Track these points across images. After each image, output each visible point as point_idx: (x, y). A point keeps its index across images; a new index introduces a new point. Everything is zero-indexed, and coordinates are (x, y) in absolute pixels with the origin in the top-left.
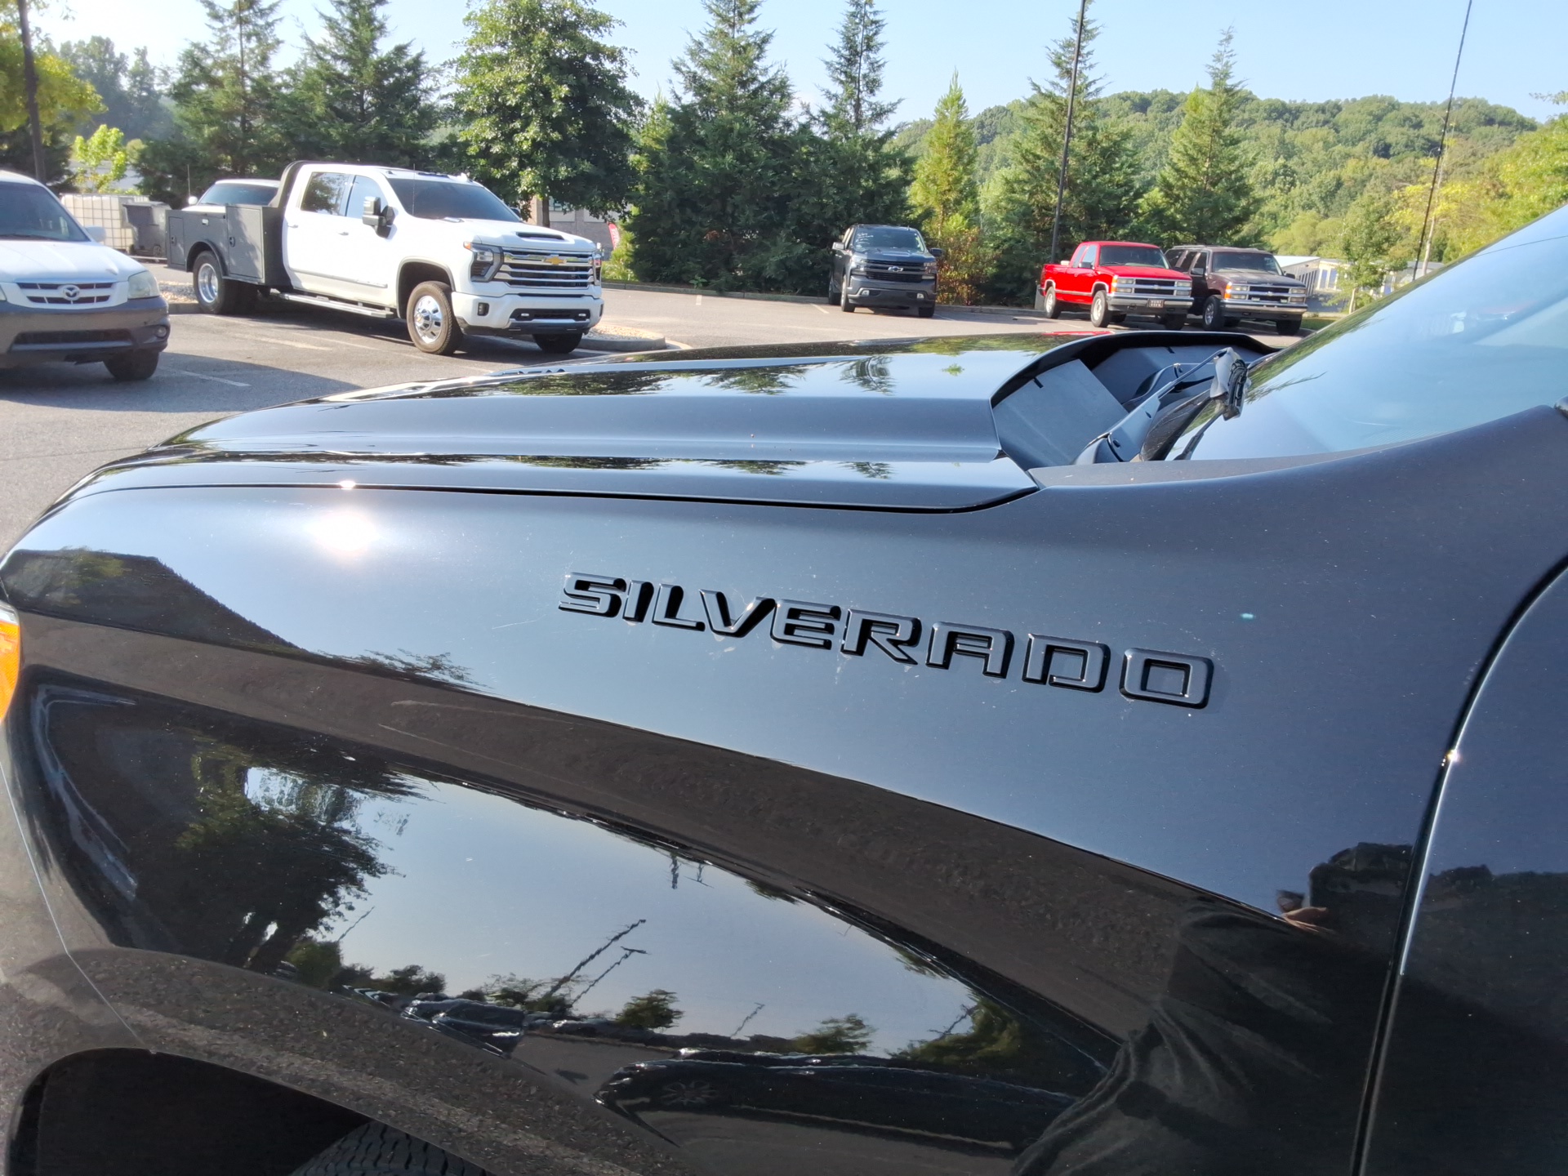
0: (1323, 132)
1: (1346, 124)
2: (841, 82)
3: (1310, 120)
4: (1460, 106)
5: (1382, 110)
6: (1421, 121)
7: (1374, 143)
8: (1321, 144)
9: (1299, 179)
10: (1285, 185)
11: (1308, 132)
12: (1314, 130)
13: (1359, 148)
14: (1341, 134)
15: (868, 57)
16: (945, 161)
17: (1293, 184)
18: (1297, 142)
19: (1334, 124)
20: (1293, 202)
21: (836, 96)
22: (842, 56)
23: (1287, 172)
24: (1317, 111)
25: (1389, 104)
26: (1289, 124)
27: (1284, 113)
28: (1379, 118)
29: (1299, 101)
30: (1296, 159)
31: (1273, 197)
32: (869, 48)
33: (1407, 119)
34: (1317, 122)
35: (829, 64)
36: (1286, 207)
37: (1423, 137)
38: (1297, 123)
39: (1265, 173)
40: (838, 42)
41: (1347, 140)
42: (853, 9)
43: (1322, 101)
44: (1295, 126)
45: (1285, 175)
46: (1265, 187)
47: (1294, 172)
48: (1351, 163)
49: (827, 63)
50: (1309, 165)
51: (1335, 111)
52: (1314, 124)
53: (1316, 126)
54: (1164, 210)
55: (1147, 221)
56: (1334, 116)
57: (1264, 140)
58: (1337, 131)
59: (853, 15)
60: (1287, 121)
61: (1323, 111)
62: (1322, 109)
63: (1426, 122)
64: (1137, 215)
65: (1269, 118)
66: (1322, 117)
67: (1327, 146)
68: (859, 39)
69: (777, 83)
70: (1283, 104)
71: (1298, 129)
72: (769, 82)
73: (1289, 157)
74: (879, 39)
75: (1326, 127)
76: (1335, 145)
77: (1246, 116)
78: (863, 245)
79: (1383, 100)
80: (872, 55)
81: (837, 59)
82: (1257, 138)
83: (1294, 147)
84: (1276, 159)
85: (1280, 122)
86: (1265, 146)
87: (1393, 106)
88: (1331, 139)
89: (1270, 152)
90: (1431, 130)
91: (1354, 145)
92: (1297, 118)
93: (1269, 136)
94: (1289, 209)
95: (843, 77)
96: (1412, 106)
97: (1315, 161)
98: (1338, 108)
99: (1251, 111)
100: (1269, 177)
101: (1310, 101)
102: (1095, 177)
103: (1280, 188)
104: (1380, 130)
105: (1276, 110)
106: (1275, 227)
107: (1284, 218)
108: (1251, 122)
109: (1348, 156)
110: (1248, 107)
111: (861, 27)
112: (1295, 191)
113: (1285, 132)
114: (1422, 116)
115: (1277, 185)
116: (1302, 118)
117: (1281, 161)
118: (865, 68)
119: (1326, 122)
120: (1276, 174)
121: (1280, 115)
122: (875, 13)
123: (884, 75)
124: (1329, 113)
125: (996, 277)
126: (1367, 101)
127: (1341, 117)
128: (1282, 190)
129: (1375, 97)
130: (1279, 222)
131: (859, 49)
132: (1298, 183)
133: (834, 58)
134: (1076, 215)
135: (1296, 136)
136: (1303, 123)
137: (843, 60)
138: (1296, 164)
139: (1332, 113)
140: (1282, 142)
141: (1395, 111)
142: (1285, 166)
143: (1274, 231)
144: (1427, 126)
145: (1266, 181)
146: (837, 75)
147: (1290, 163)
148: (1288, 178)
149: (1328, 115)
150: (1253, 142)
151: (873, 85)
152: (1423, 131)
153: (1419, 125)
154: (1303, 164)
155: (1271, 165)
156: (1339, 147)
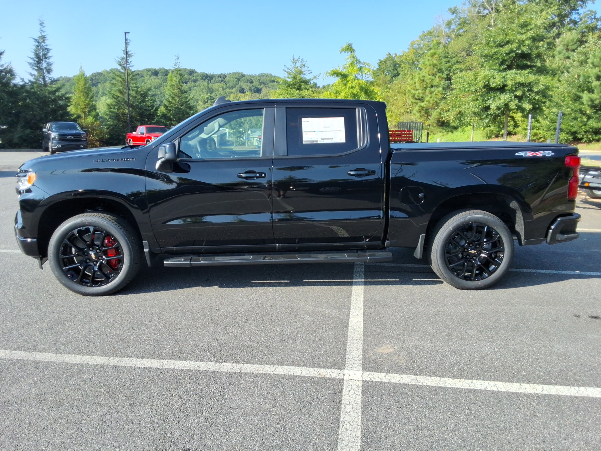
0: (221, 84)
1: (229, 81)
2: (36, 70)
3: (216, 80)
4: (264, 76)
5: (240, 77)
7: (239, 89)
8: (221, 88)
11: (216, 84)
12: (218, 84)
13: (234, 90)
15: (46, 61)
16: (82, 97)
19: (225, 82)
21: (34, 75)
22: (34, 60)
24: (218, 77)
27: (207, 77)
28: (239, 80)
29: (212, 73)
30: (214, 94)
32: (46, 58)
33: (248, 80)
34: (219, 81)
35: (30, 64)
37: (254, 86)
38: (212, 81)
39: (204, 99)
40: (33, 55)
41: (230, 87)
42: (37, 44)
43: (219, 73)
44: (212, 83)
45: (211, 99)
46: (205, 104)
47: (214, 98)
48: (232, 95)
49: (29, 63)
54: (166, 114)
55: (161, 118)
56: (224, 79)
57: (202, 87)
58: (226, 84)
59: (37, 46)
60: (209, 80)
61: (221, 77)
62: (220, 76)
63: (254, 81)
64: (157, 116)
65: (202, 79)
66: (220, 79)
67: (223, 89)
68: (41, 54)
69: (8, 70)
70: (207, 74)
72: (4, 69)
73: (211, 93)
74: (49, 55)
75: (222, 83)
76: (226, 89)
77: (194, 78)
78: (55, 129)
79: (239, 73)
80: (47, 60)
81: (33, 62)
82: (199, 86)
83: (212, 89)
84: (207, 94)
85: (206, 81)
86: (203, 89)
87: (243, 76)
88: (224, 87)
89: (205, 91)
90: (256, 84)
91: (232, 89)
92: (212, 79)
95: (36, 68)
96: (250, 76)
97: (220, 94)
98: (225, 76)
99: (196, 76)
101: (216, 73)
102: (140, 103)
104: (240, 84)
105: (204, 76)
108: (195, 81)
109: (231, 93)
110: (194, 75)
111: (41, 50)
113: (209, 84)
114: (253, 79)
115: (208, 103)
116: (214, 80)
117: (209, 94)
118: (45, 65)
119: (222, 81)
120: (208, 99)
122: (46, 45)
123: (53, 67)
125: (110, 139)
126: (235, 74)
127: (227, 79)
129: (237, 72)
131: (42, 58)
133: (32, 61)
134: (136, 116)
135: (213, 85)
137: (35, 62)
138: (214, 96)
140: (208, 87)
142: (210, 96)
144: (254, 82)
146: (33, 67)
147: (212, 95)
150: (198, 88)
151: (49, 71)
152: (254, 84)
153: (252, 82)
155: (206, 96)
156: (227, 90)
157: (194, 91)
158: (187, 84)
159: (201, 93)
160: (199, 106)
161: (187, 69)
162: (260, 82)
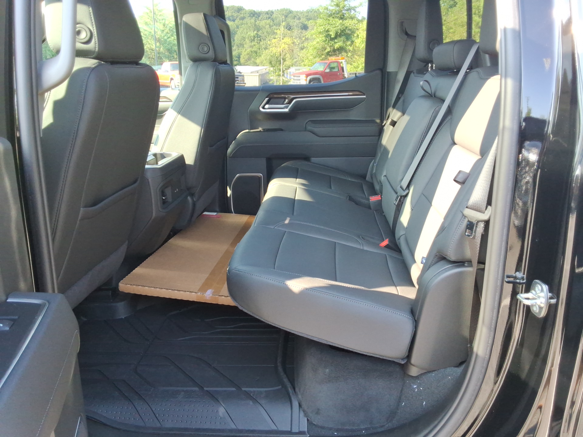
1: (276, 18)
3: (264, 17)
4: (311, 12)
5: (288, 14)
6: (300, 17)
7: (286, 25)
8: (268, 26)
9: (263, 39)
10: (258, 41)
11: (263, 21)
12: (265, 21)
14: (274, 22)
17: (260, 40)
18: (261, 25)
19: (272, 19)
20: (261, 47)
23: (258, 36)
24: (266, 14)
25: (289, 11)
26: (257, 19)
28: (286, 16)
29: (259, 11)
30: (261, 31)
31: (255, 45)
33: (295, 16)
34: (266, 18)
36: (259, 49)
37: (301, 23)
38: (260, 18)
39: (251, 37)
41: (277, 24)
43: (267, 10)
44: (259, 20)
46: (252, 42)
47: (260, 36)
50: (265, 33)
51: (272, 14)
52: (265, 19)
53: (266, 19)
56: (272, 16)
57: (249, 25)
58: (273, 21)
60: (256, 17)
61: (268, 14)
65: (250, 16)
66: (268, 16)
70: (254, 11)
71: (261, 20)
73: (258, 31)
75: (269, 20)
77: (242, 15)
79: (287, 10)
83: (260, 27)
84: (254, 32)
85: (254, 18)
86: (250, 27)
87: (291, 12)
88: (271, 24)
89: (252, 29)
92: (259, 16)
93: (251, 23)
94: (261, 49)
96: (297, 12)
97: (267, 32)
98: (272, 12)
99: (243, 14)
100: (253, 38)
101: (263, 10)
103: (256, 42)
104: (287, 21)
105: (252, 13)
106: (257, 57)
107: (260, 53)
108: (243, 19)
110: (242, 12)
112: (261, 43)
113: (256, 22)
114: (300, 15)
115: (255, 41)
116: (261, 17)
117: (255, 32)
119: (269, 18)
120: (254, 37)
121: (254, 15)
124: (270, 14)
126: (282, 10)
127: (274, 16)
128: (257, 43)
129: (284, 9)
130: (258, 54)
132: (262, 40)
135: (260, 23)
136: (262, 18)
138: (261, 33)
139: (271, 14)
140: (255, 25)
141: (291, 14)
142: (257, 34)
143: (256, 58)
144: (302, 19)
145: (251, 39)
148: (259, 38)
149: (270, 15)
150: (246, 25)
152: (301, 21)
153: (299, 19)
154: (263, 33)
155: (252, 34)
156: (274, 27)
157: (242, 29)
158: (235, 22)
159: (248, 31)
160: (246, 44)
161: (235, 7)
162: (307, 19)
